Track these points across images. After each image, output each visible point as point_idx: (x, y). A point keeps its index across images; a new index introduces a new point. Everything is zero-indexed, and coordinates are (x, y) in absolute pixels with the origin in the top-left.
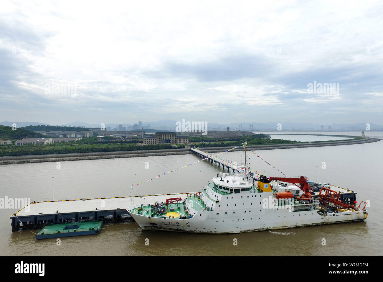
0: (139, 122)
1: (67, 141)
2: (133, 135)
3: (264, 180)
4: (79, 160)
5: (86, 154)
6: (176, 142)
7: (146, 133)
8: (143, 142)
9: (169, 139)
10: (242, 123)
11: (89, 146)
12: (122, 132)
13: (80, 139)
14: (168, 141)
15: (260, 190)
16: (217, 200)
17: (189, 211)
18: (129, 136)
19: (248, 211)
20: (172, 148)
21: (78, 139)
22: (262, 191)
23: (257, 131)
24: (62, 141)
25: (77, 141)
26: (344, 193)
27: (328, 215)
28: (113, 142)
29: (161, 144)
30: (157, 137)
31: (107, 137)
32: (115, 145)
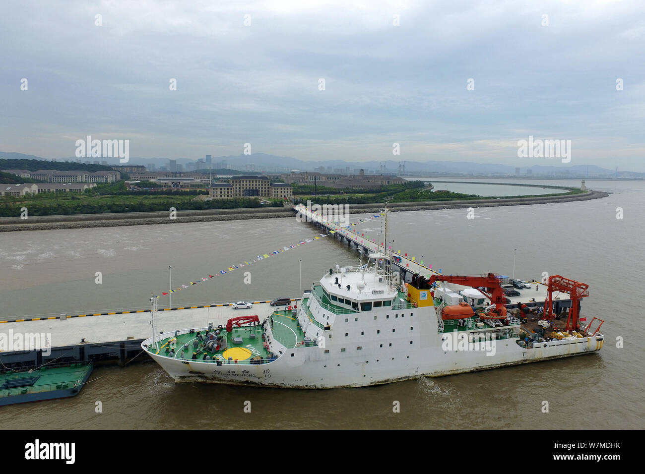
0: (207, 156)
1: (68, 190)
2: (193, 180)
3: (420, 283)
4: (83, 227)
5: (98, 215)
6: (268, 194)
7: (218, 176)
8: (208, 194)
9: (256, 188)
10: (386, 162)
11: (107, 200)
12: (174, 174)
13: (91, 186)
14: (255, 192)
15: (411, 303)
16: (325, 325)
17: (270, 346)
18: (185, 182)
19: (386, 345)
20: (259, 205)
21: (89, 186)
22: (415, 306)
23: (412, 175)
24: (57, 190)
25: (86, 189)
26: (561, 299)
27: (534, 347)
28: (154, 193)
29: (242, 197)
30: (235, 185)
31: (145, 183)
32: (155, 198)
